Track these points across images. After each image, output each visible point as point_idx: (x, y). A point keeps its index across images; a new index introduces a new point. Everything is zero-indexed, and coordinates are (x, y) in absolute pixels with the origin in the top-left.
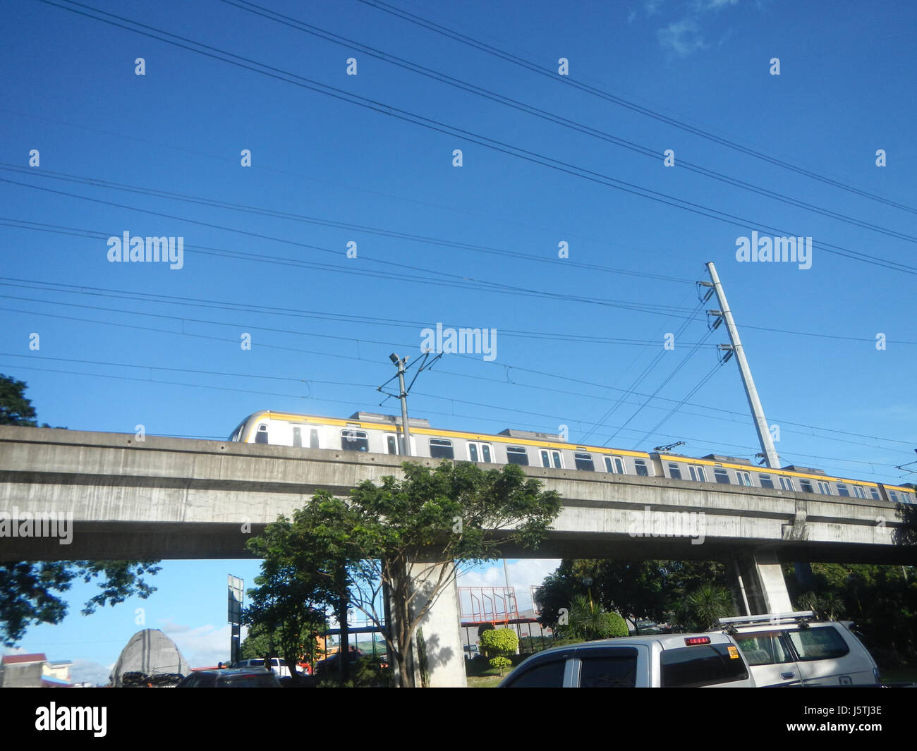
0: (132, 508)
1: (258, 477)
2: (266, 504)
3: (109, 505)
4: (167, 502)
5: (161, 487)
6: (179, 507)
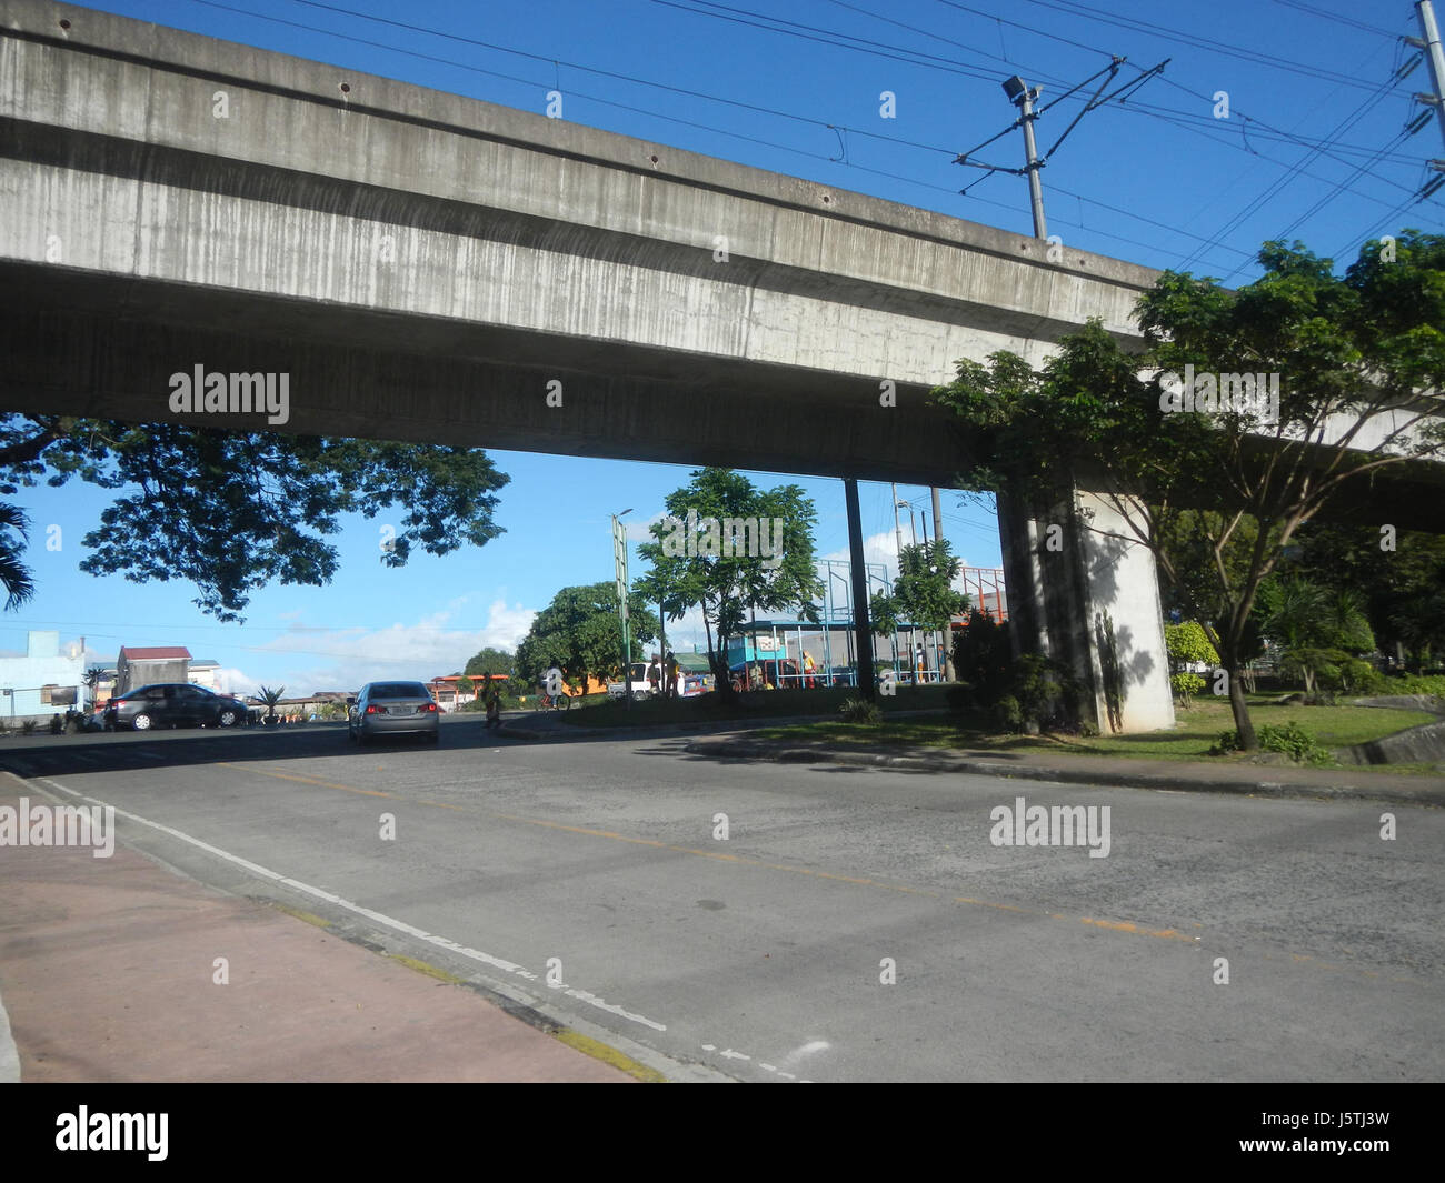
0: (653, 317)
1: (886, 275)
2: (889, 337)
3: (609, 305)
4: (716, 311)
5: (704, 277)
6: (738, 326)
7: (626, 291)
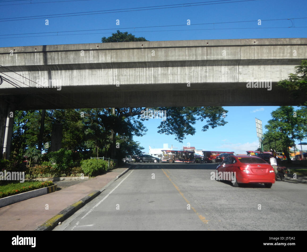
0: (213, 76)
2: (281, 71)
5: (225, 65)
7: (206, 72)
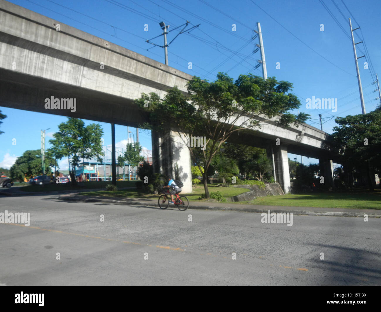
0: (52, 71)
2: (123, 86)
3: (37, 66)
4: (72, 72)
5: (69, 61)
6: (78, 77)
